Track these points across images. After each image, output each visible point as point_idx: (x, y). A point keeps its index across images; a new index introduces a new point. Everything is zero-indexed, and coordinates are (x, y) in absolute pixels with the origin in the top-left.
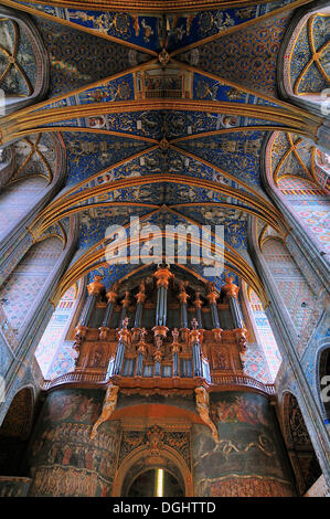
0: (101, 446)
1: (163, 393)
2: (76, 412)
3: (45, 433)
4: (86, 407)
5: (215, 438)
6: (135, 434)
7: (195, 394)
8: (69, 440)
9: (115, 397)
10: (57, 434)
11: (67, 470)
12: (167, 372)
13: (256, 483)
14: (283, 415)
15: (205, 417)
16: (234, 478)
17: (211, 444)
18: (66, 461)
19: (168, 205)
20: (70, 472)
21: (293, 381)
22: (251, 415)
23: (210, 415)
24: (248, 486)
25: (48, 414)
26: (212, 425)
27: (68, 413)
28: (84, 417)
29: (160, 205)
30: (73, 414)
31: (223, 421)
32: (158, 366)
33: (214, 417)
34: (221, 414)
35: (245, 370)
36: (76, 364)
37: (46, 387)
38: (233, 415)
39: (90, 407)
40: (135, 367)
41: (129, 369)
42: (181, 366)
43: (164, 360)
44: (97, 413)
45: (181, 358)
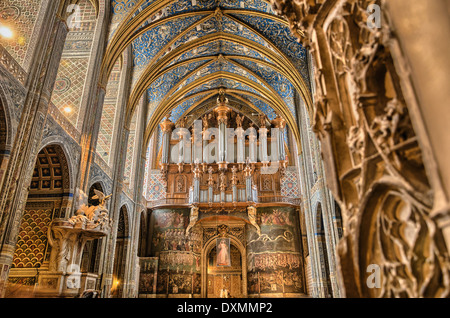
0: (192, 239)
1: (227, 210)
2: (175, 223)
3: (159, 235)
4: (179, 219)
5: (259, 233)
6: (211, 230)
7: (247, 211)
8: (173, 238)
9: (197, 213)
12: (229, 198)
15: (253, 222)
17: (256, 236)
19: (224, 55)
20: (178, 254)
22: (282, 221)
23: (257, 221)
26: (257, 227)
28: (180, 225)
29: (217, 55)
31: (264, 224)
32: (223, 194)
33: (259, 222)
34: (263, 220)
36: (167, 191)
37: (150, 206)
38: (270, 221)
39: (182, 219)
40: (208, 195)
41: (204, 197)
42: (238, 194)
43: (227, 190)
44: (187, 222)
45: (238, 188)
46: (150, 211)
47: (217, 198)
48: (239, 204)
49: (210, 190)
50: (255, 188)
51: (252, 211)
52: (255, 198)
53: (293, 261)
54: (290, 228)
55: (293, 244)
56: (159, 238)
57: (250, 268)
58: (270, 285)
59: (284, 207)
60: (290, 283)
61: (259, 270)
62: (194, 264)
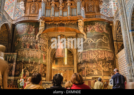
0: (41, 42)
1: (64, 23)
2: (29, 31)
3: (18, 39)
4: (32, 29)
7: (77, 22)
8: (27, 41)
9: (43, 25)
10: (22, 39)
11: (29, 50)
12: (65, 14)
13: (99, 51)
14: (114, 29)
15: (82, 31)
16: (91, 50)
18: (28, 47)
20: (30, 51)
21: (120, 16)
22: (101, 29)
23: (84, 30)
24: (96, 52)
25: (17, 33)
26: (84, 34)
27: (25, 32)
28: (32, 33)
30: (27, 32)
31: (89, 32)
32: (61, 12)
33: (86, 31)
34: (88, 29)
35: (101, 12)
36: (25, 13)
37: (14, 23)
38: (93, 30)
39: (34, 29)
40: (50, 12)
41: (48, 14)
42: (71, 11)
43: (64, 9)
44: (37, 31)
45: (71, 8)
46: (14, 26)
47: (57, 14)
48: (72, 18)
49: (53, 9)
50: (83, 9)
51: (81, 23)
52: (83, 15)
53: (108, 55)
54: (106, 34)
55: (109, 45)
56: (18, 41)
57: (79, 61)
58: (93, 71)
59: (103, 21)
60: (107, 70)
61: (85, 62)
62: (41, 58)
